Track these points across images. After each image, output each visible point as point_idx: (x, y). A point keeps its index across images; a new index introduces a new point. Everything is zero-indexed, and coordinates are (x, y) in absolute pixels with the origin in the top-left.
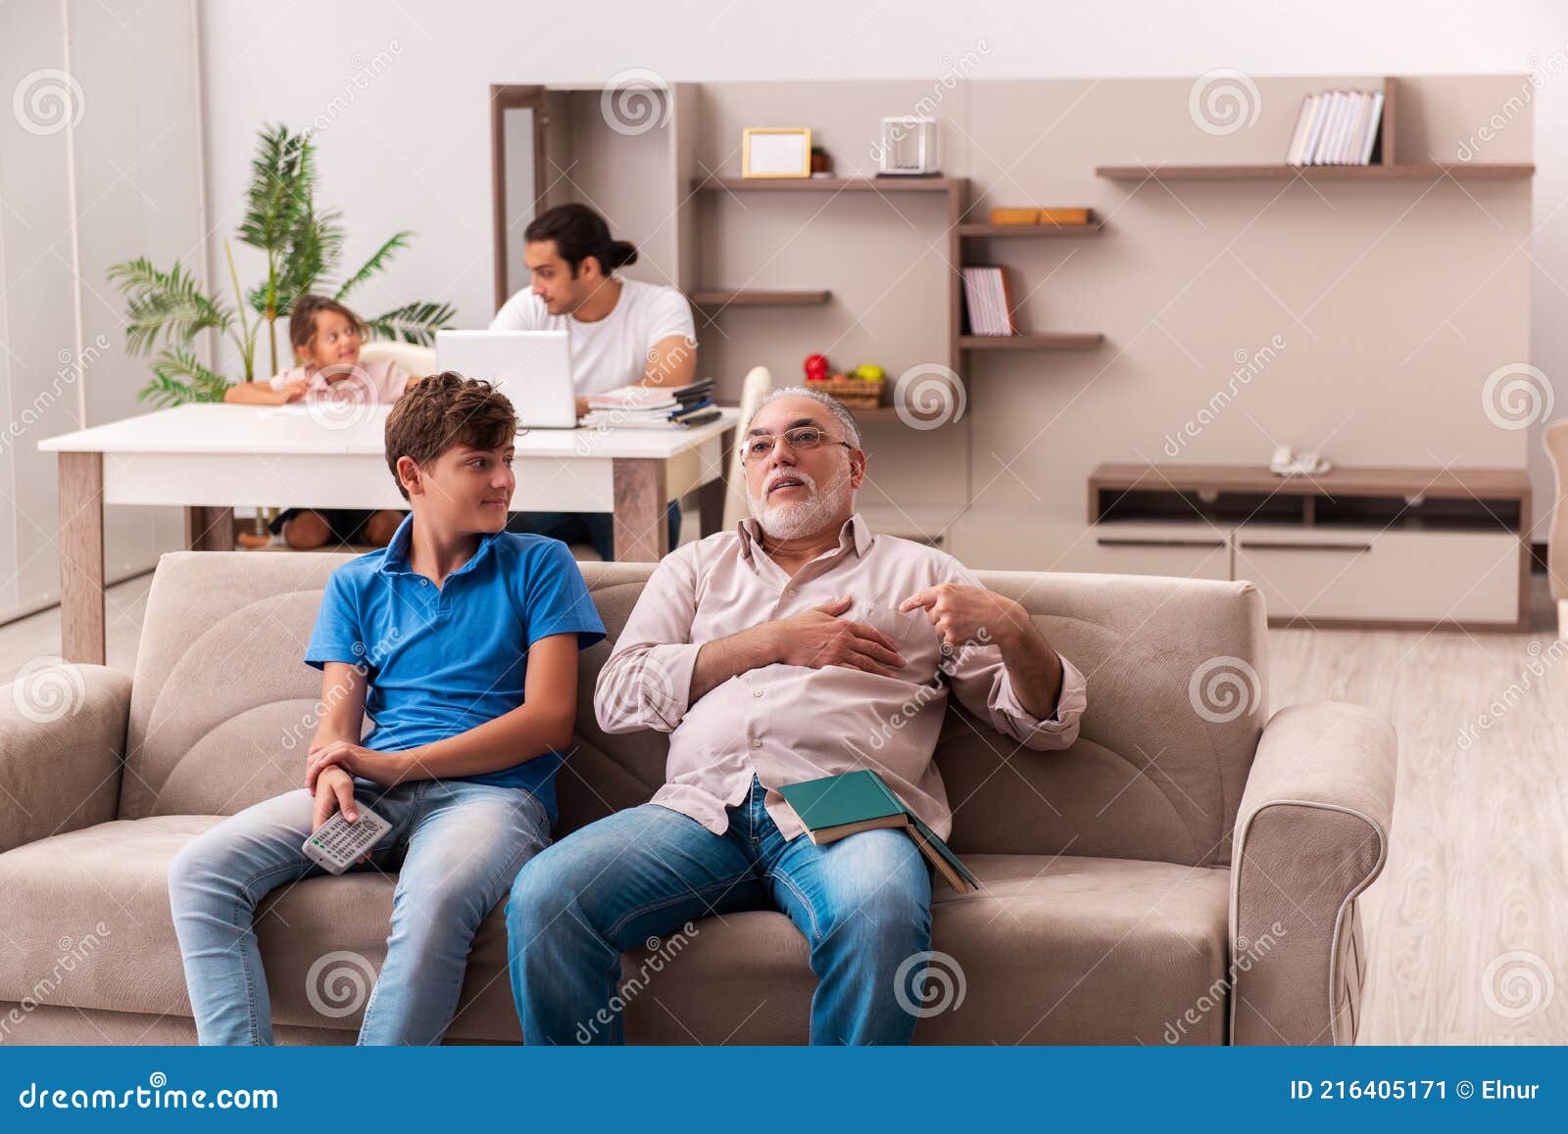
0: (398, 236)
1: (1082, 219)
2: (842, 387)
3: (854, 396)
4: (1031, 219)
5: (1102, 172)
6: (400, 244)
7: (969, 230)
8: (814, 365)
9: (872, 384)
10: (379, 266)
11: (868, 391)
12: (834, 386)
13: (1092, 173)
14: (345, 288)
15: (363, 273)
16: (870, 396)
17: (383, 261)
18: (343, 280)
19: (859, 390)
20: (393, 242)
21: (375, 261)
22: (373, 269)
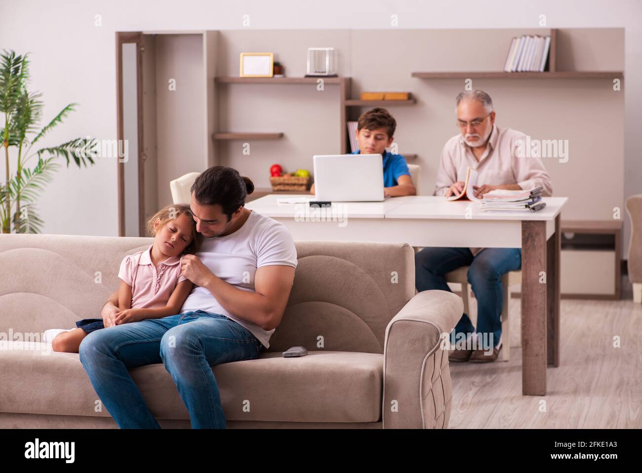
0: (69, 105)
1: (406, 98)
2: (288, 180)
3: (294, 185)
4: (381, 98)
5: (414, 75)
6: (70, 109)
7: (350, 103)
8: (275, 170)
9: (303, 179)
10: (60, 120)
11: (301, 182)
12: (284, 180)
13: (410, 75)
14: (43, 131)
15: (52, 124)
16: (302, 185)
17: (62, 117)
18: (43, 128)
19: (296, 182)
20: (67, 108)
21: (58, 118)
22: (57, 122)
